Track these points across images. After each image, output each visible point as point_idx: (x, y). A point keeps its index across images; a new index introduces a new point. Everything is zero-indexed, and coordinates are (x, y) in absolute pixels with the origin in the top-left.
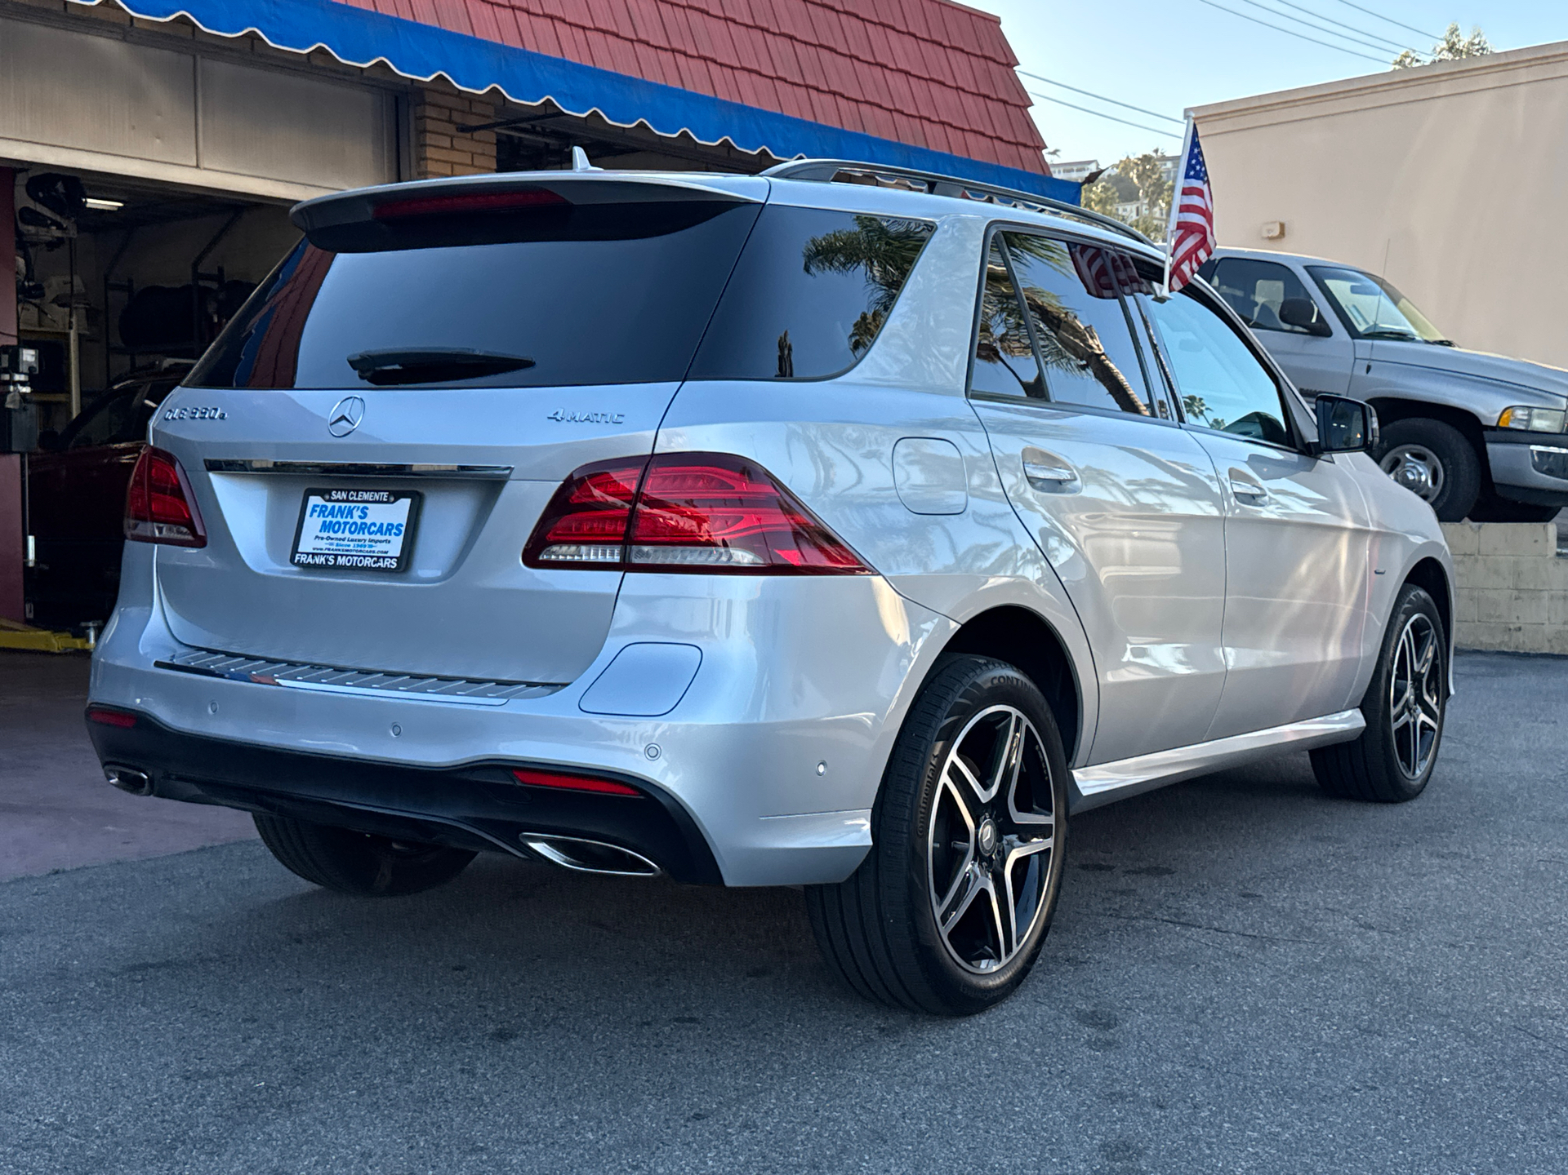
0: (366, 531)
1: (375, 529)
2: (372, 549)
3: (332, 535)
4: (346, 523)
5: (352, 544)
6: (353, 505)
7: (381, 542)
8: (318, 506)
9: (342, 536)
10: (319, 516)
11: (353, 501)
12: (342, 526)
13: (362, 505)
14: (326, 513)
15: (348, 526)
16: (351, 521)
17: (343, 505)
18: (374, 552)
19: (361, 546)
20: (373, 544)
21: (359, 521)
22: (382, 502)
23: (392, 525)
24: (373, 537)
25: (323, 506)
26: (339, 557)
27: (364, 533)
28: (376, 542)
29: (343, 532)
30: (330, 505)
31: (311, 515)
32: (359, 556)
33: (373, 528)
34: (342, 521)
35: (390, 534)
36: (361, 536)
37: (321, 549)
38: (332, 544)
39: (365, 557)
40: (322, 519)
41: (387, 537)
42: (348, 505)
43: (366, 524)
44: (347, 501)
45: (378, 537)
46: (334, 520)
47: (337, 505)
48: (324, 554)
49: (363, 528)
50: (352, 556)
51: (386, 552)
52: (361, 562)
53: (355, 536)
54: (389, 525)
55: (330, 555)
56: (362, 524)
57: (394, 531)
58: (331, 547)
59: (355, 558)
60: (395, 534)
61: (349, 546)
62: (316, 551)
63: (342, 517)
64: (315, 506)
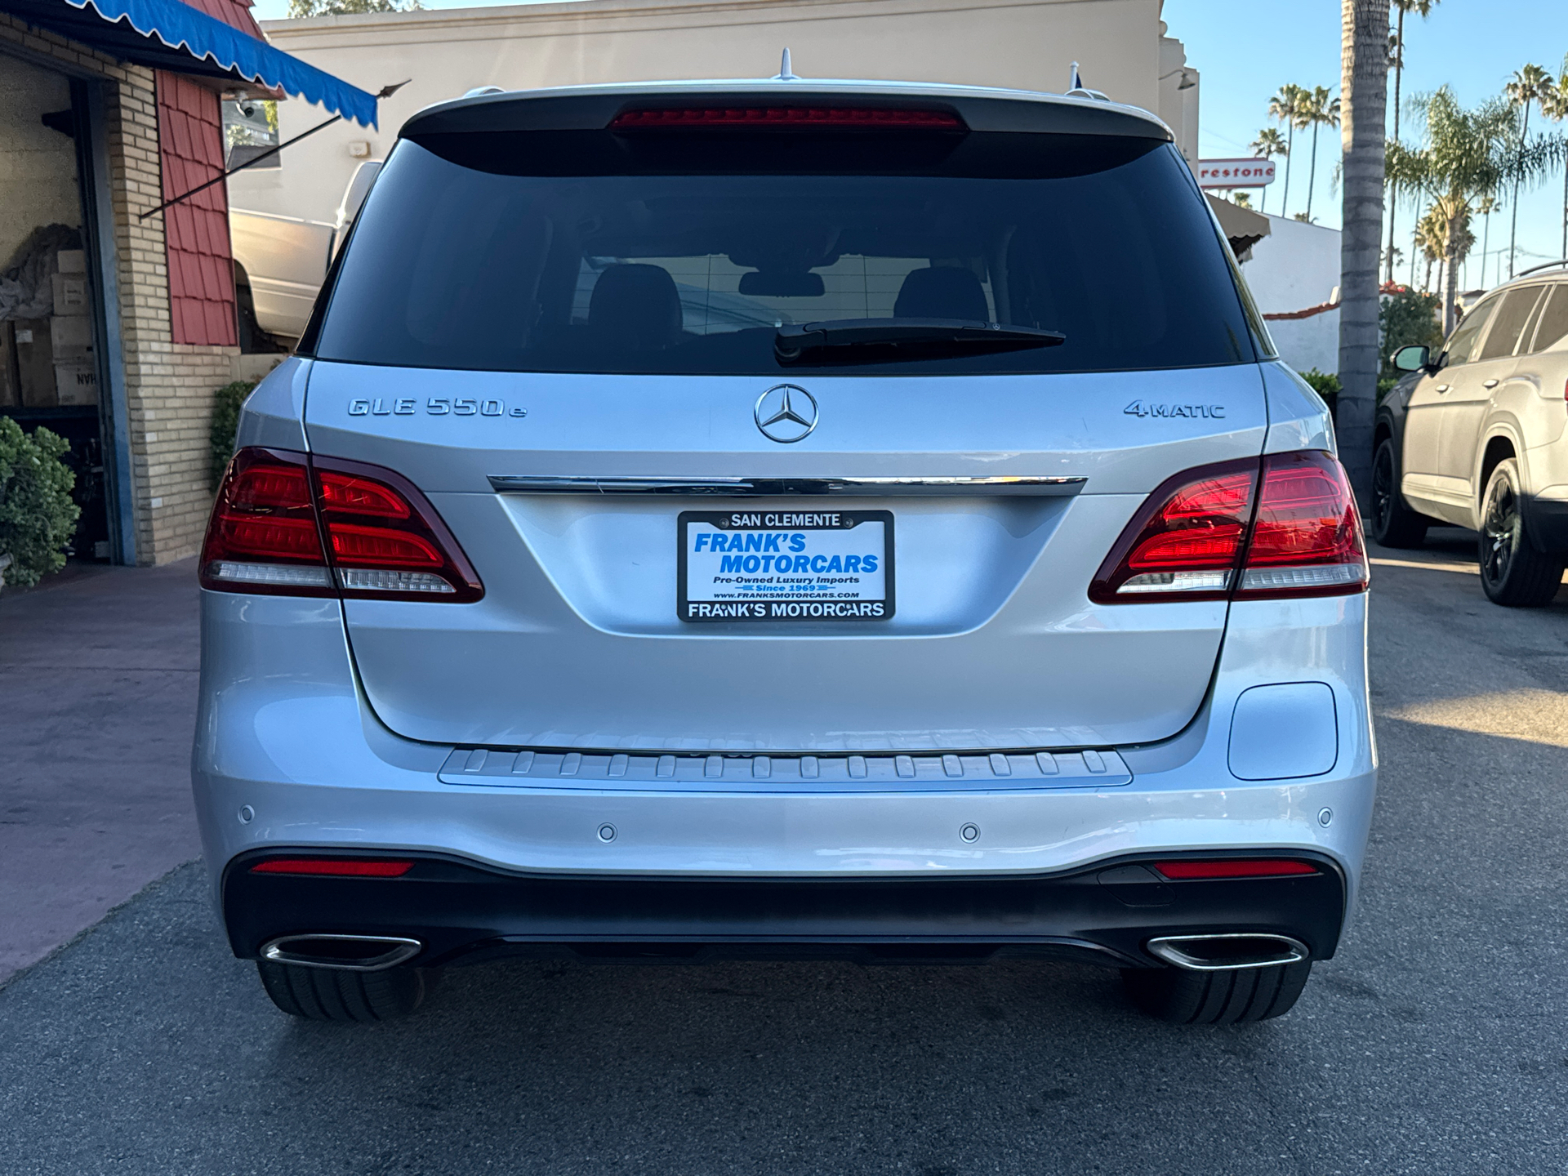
0: (809, 567)
1: (827, 564)
2: (828, 592)
3: (744, 574)
4: (768, 559)
5: (787, 586)
6: (774, 533)
7: (840, 581)
8: (708, 536)
9: (767, 576)
10: (713, 549)
11: (774, 528)
12: (763, 562)
13: (791, 533)
14: (727, 546)
15: (773, 562)
16: (777, 555)
17: (756, 533)
18: (832, 595)
19: (805, 588)
20: (829, 585)
21: (793, 555)
22: (831, 527)
23: (857, 559)
24: (823, 575)
25: (716, 536)
26: (774, 606)
27: (805, 570)
28: (833, 581)
29: (766, 570)
30: (730, 534)
31: (698, 549)
32: (812, 602)
33: (820, 564)
34: (759, 555)
35: (856, 570)
36: (800, 575)
37: (732, 596)
38: (750, 588)
39: (822, 603)
40: (719, 555)
41: (851, 574)
42: (765, 533)
43: (806, 558)
44: (763, 527)
45: (833, 574)
46: (745, 555)
47: (744, 534)
48: (743, 603)
49: (801, 563)
50: (798, 603)
51: (857, 595)
52: (816, 610)
53: (790, 574)
54: (848, 558)
55: (755, 603)
56: (798, 558)
57: (862, 565)
58: (750, 592)
59: (805, 606)
60: (864, 569)
61: (782, 589)
62: (720, 599)
63: (758, 550)
64: (700, 536)
